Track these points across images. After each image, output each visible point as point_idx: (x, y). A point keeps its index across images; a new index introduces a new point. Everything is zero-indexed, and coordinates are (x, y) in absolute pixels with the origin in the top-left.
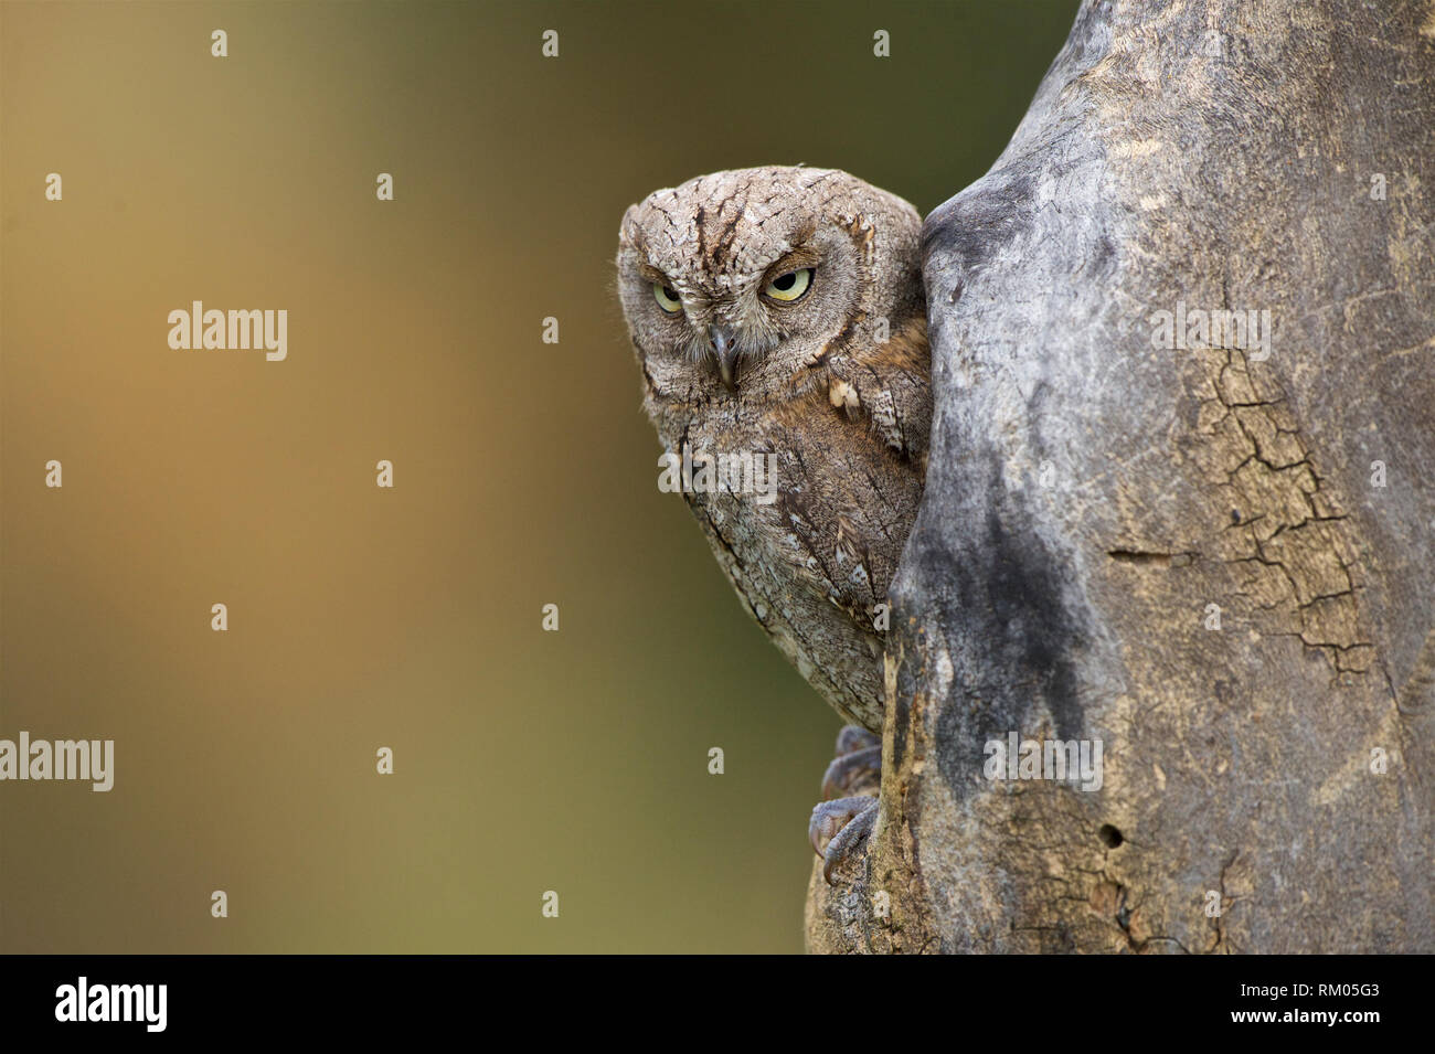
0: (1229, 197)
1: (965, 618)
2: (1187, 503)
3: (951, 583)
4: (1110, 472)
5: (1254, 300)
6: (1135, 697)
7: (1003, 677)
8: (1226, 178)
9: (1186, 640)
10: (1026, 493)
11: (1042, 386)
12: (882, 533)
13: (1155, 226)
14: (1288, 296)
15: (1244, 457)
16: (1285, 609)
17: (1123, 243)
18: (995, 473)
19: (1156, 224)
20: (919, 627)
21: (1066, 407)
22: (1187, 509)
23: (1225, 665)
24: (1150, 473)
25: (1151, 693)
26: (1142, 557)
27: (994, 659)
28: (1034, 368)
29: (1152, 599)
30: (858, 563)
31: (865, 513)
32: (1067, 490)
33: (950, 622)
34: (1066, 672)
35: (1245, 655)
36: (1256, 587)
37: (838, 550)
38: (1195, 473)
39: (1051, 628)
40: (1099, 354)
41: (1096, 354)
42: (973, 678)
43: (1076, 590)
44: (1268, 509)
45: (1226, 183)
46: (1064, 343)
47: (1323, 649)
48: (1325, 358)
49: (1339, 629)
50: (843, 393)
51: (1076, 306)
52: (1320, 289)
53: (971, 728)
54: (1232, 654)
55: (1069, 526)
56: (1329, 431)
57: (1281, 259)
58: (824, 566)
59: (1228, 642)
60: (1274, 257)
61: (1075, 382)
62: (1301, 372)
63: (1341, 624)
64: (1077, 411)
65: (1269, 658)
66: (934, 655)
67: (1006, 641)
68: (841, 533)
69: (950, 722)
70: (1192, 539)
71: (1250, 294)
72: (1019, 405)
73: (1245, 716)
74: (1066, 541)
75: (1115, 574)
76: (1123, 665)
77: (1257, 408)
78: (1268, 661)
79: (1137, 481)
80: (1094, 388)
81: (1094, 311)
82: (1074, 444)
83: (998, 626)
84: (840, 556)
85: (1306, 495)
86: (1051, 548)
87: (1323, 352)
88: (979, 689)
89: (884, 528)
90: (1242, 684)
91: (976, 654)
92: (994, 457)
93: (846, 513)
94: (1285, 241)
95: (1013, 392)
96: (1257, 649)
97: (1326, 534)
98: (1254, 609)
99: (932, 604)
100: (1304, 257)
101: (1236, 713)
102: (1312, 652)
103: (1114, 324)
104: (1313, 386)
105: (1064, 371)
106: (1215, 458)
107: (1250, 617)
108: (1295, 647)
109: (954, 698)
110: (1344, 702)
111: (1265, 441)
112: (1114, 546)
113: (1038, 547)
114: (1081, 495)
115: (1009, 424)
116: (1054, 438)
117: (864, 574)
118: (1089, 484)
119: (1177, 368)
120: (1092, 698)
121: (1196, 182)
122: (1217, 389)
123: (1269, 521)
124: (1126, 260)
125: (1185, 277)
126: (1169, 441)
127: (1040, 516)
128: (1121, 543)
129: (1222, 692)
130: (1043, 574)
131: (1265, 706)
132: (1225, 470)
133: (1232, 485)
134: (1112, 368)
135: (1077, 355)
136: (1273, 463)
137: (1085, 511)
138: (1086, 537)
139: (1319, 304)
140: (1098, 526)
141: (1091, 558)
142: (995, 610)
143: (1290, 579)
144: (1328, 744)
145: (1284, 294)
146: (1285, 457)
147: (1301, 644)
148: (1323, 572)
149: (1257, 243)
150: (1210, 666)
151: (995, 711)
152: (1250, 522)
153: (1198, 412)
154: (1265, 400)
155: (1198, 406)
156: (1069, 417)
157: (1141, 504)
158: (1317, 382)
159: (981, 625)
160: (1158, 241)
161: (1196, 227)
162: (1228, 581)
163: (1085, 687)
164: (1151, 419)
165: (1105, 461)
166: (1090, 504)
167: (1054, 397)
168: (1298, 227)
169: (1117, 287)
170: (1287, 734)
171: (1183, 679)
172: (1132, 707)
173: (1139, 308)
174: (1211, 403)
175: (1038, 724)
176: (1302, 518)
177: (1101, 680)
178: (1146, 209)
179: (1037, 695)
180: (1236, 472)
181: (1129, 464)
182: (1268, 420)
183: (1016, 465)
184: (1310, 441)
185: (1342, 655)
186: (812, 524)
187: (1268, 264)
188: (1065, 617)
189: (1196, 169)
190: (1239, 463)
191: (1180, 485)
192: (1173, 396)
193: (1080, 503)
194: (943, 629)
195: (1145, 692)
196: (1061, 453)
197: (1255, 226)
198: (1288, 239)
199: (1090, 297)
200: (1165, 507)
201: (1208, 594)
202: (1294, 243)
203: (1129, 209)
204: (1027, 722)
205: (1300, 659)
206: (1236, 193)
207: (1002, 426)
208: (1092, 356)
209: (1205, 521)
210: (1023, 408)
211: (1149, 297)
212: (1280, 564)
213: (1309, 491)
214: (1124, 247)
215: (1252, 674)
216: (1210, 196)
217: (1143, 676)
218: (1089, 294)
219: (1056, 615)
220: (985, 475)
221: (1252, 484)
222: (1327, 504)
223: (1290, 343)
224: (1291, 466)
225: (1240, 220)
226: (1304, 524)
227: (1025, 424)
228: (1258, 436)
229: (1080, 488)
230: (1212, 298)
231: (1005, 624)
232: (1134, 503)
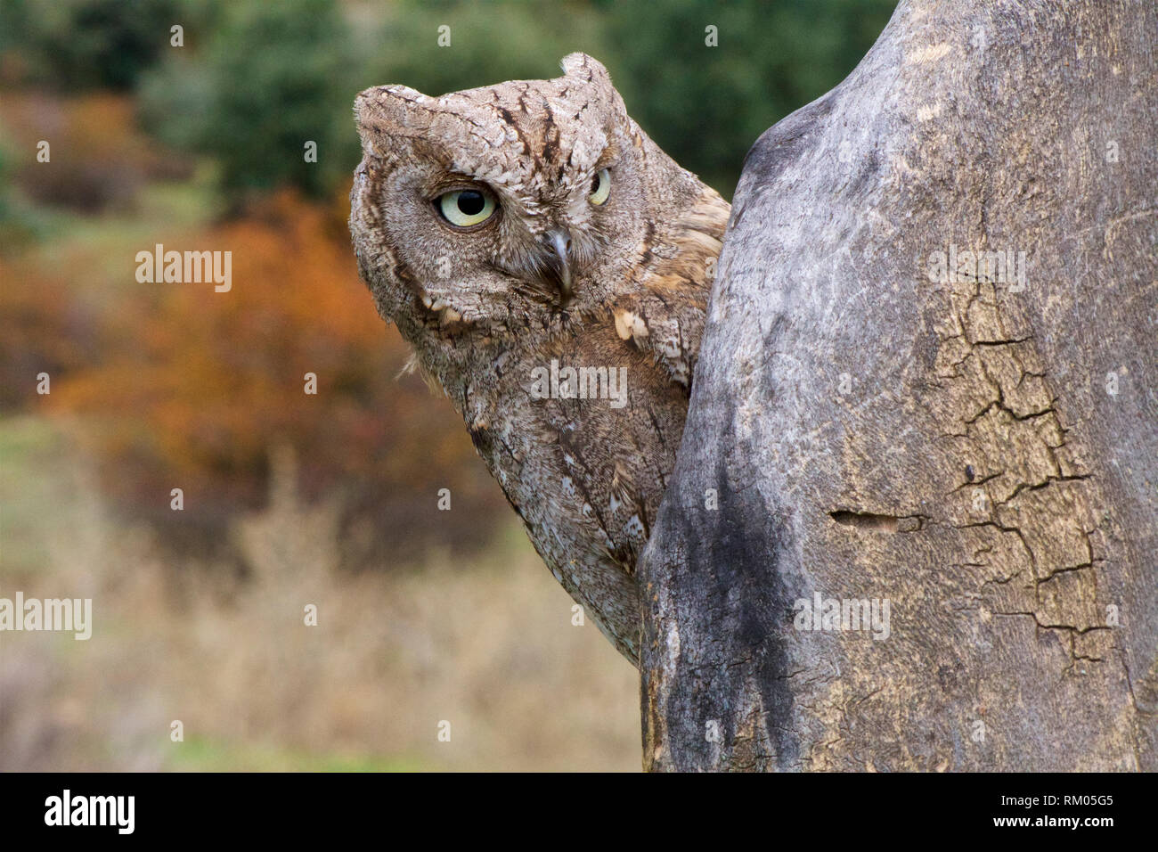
0: (1002, 105)
1: (692, 585)
2: (918, 458)
3: (681, 545)
4: (837, 419)
5: (1012, 222)
6: (850, 682)
7: (720, 654)
8: (1003, 84)
9: (910, 617)
10: (753, 443)
11: (781, 320)
12: (658, 482)
13: (925, 138)
14: (1049, 218)
15: (984, 404)
16: (1019, 583)
17: (891, 158)
18: (728, 420)
19: (926, 136)
20: (654, 594)
21: (799, 344)
22: (917, 463)
23: (951, 647)
24: (879, 421)
25: (867, 678)
26: (868, 519)
27: (714, 633)
28: (776, 300)
29: (875, 569)
30: (634, 514)
31: (644, 458)
32: (792, 440)
33: (678, 589)
34: (777, 650)
35: (974, 639)
36: (990, 556)
37: (613, 498)
38: (928, 422)
39: (765, 598)
40: (841, 283)
41: (837, 283)
42: (696, 654)
43: (793, 555)
44: (1006, 466)
45: (1001, 90)
46: (809, 271)
47: (1057, 631)
48: (1079, 290)
49: (1077, 609)
50: (629, 323)
51: (828, 230)
52: (1082, 209)
53: (693, 710)
54: (959, 636)
55: (791, 481)
56: (1077, 375)
57: (1047, 175)
58: (599, 515)
59: (956, 620)
60: (1040, 172)
61: (812, 317)
62: (1053, 305)
63: (1078, 602)
64: (810, 348)
65: (999, 639)
66: (665, 627)
67: (725, 613)
68: (616, 479)
69: (677, 703)
70: (922, 499)
71: (1009, 215)
72: (757, 341)
73: (970, 709)
74: (786, 499)
75: (836, 538)
76: (838, 644)
77: (1001, 346)
78: (997, 644)
79: (865, 430)
80: (830, 322)
81: (844, 235)
82: (803, 387)
83: (719, 595)
84: (615, 505)
85: (1051, 449)
86: (772, 507)
87: (1078, 282)
88: (702, 667)
89: (662, 477)
90: (967, 671)
91: (699, 627)
92: (729, 399)
93: (623, 456)
94: (1053, 154)
95: (754, 327)
96: (987, 630)
97: (1068, 497)
98: (987, 582)
99: (665, 569)
100: (1070, 172)
101: (960, 703)
102: (1046, 635)
103: (861, 250)
104: (1063, 322)
105: (803, 302)
106: (951, 406)
107: (982, 593)
108: (1028, 628)
109: (680, 677)
110: (1076, 696)
111: (1009, 386)
112: (836, 505)
113: (759, 505)
114: (805, 446)
115: (746, 364)
116: (784, 379)
117: (641, 527)
118: (815, 433)
119: (919, 300)
120: (803, 682)
121: (973, 89)
122: (962, 325)
123: (1007, 479)
124: (889, 177)
125: (945, 194)
126: (902, 384)
127: (763, 470)
128: (845, 502)
129: (947, 679)
130: (760, 537)
131: (992, 696)
132: (962, 419)
133: (968, 437)
134: (850, 300)
135: (819, 285)
136: (1015, 411)
137: (808, 464)
138: (807, 495)
139: (1079, 227)
140: (821, 482)
141: (810, 519)
142: (717, 577)
143: (1028, 549)
144: (1057, 745)
145: (1044, 214)
146: (1029, 404)
147: (1035, 625)
148: (1063, 541)
149: (1025, 156)
150: (935, 649)
151: (714, 693)
152: (986, 480)
153: (937, 351)
154: (1012, 338)
155: (936, 346)
156: (803, 355)
157: (868, 458)
158: (1068, 317)
159: (705, 593)
160: (924, 155)
161: (965, 140)
162: (959, 549)
163: (796, 669)
164: (885, 359)
165: (833, 406)
166: (813, 456)
167: (789, 334)
168: (1068, 138)
169: (873, 207)
170: (1014, 731)
171: (903, 662)
172: (845, 694)
173: (890, 232)
174: (952, 341)
175: (750, 710)
176: (1044, 476)
177: (813, 662)
178: (921, 120)
179: (749, 676)
180: (974, 421)
181: (860, 410)
182: (1013, 360)
183: (748, 410)
184: (1056, 386)
185: (1078, 639)
186: (587, 467)
187: (1032, 180)
188: (780, 588)
189: (976, 74)
190: (979, 411)
191: (910, 436)
192: (910, 332)
193: (803, 455)
194: (674, 597)
195: (861, 676)
196: (789, 398)
197: (1024, 137)
198: (1056, 152)
199: (844, 218)
200: (895, 461)
201: (937, 563)
202: (1061, 157)
203: (905, 121)
204: (740, 707)
205: (1032, 642)
206: (1010, 101)
207: (740, 365)
208: (833, 285)
209: (936, 478)
210: (760, 345)
211: (903, 218)
212: (1017, 530)
213: (1053, 445)
214: (891, 162)
215: (979, 659)
216: (984, 104)
217: (860, 657)
218: (843, 216)
219: (771, 585)
220: (719, 421)
221: (991, 436)
222: (1070, 460)
223: (1045, 273)
224: (1035, 416)
225: (1010, 130)
226: (1045, 485)
227: (760, 363)
228: (1002, 379)
229: (804, 438)
230: (969, 220)
231: (725, 593)
232: (860, 455)
